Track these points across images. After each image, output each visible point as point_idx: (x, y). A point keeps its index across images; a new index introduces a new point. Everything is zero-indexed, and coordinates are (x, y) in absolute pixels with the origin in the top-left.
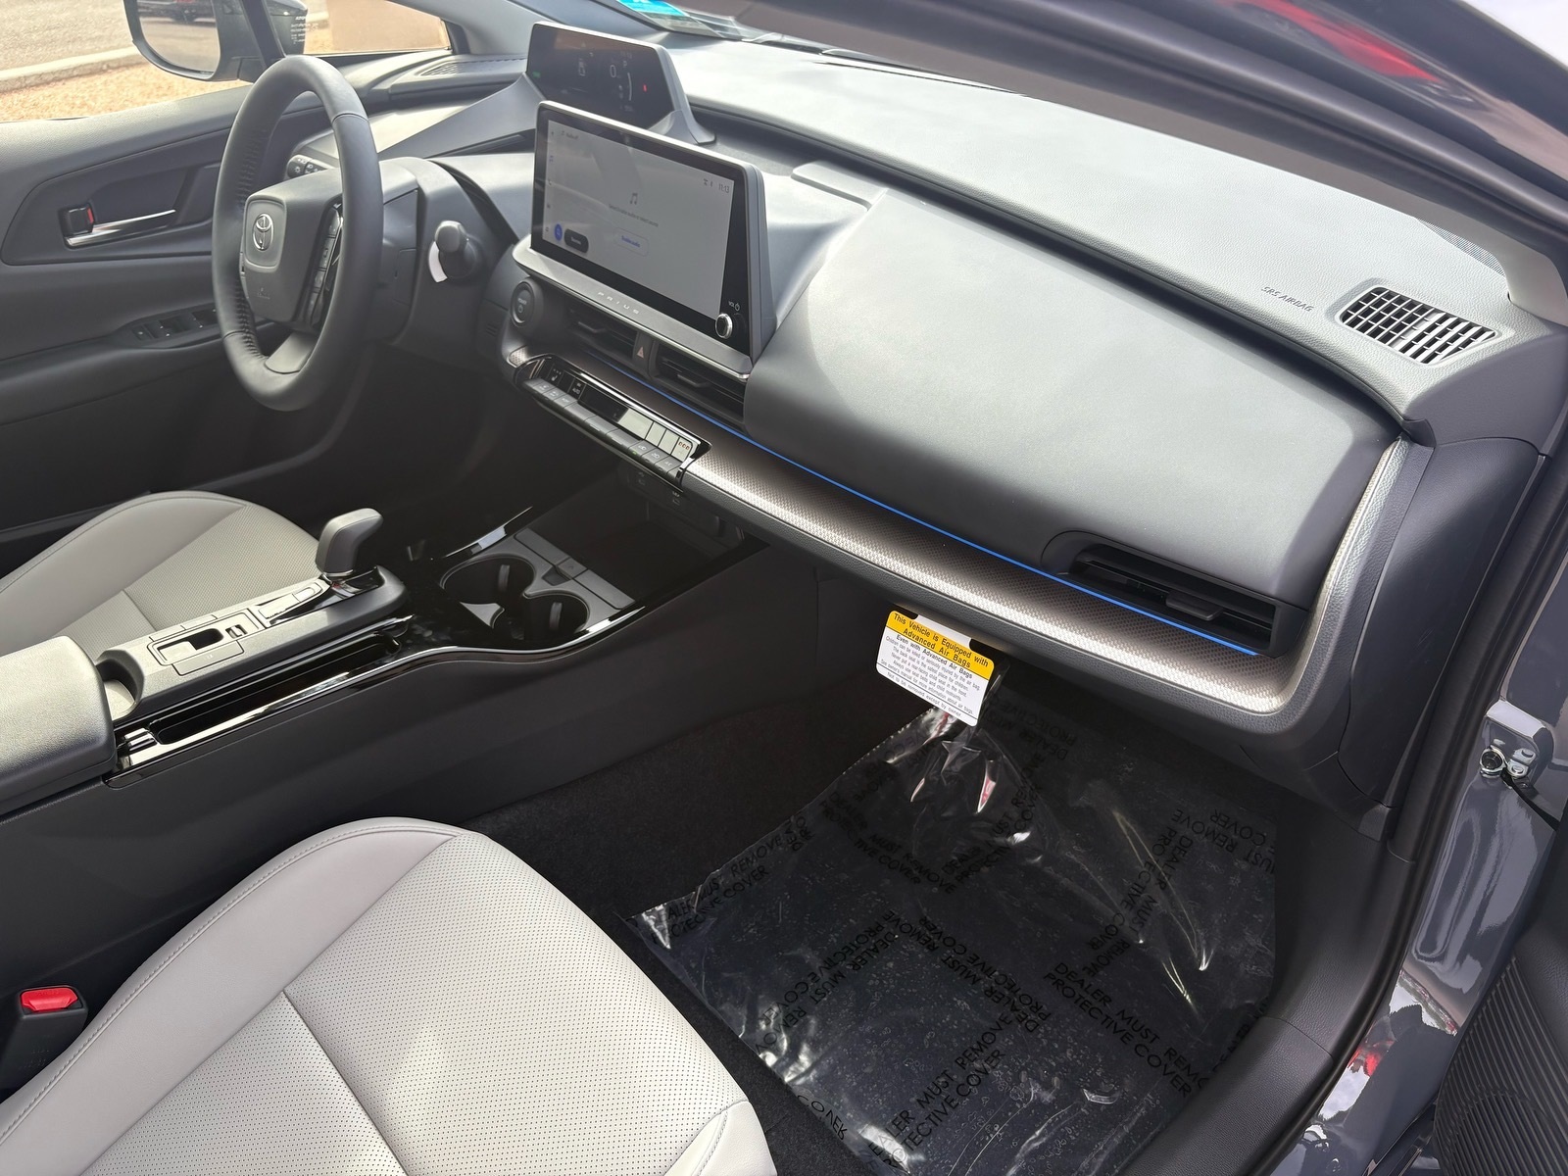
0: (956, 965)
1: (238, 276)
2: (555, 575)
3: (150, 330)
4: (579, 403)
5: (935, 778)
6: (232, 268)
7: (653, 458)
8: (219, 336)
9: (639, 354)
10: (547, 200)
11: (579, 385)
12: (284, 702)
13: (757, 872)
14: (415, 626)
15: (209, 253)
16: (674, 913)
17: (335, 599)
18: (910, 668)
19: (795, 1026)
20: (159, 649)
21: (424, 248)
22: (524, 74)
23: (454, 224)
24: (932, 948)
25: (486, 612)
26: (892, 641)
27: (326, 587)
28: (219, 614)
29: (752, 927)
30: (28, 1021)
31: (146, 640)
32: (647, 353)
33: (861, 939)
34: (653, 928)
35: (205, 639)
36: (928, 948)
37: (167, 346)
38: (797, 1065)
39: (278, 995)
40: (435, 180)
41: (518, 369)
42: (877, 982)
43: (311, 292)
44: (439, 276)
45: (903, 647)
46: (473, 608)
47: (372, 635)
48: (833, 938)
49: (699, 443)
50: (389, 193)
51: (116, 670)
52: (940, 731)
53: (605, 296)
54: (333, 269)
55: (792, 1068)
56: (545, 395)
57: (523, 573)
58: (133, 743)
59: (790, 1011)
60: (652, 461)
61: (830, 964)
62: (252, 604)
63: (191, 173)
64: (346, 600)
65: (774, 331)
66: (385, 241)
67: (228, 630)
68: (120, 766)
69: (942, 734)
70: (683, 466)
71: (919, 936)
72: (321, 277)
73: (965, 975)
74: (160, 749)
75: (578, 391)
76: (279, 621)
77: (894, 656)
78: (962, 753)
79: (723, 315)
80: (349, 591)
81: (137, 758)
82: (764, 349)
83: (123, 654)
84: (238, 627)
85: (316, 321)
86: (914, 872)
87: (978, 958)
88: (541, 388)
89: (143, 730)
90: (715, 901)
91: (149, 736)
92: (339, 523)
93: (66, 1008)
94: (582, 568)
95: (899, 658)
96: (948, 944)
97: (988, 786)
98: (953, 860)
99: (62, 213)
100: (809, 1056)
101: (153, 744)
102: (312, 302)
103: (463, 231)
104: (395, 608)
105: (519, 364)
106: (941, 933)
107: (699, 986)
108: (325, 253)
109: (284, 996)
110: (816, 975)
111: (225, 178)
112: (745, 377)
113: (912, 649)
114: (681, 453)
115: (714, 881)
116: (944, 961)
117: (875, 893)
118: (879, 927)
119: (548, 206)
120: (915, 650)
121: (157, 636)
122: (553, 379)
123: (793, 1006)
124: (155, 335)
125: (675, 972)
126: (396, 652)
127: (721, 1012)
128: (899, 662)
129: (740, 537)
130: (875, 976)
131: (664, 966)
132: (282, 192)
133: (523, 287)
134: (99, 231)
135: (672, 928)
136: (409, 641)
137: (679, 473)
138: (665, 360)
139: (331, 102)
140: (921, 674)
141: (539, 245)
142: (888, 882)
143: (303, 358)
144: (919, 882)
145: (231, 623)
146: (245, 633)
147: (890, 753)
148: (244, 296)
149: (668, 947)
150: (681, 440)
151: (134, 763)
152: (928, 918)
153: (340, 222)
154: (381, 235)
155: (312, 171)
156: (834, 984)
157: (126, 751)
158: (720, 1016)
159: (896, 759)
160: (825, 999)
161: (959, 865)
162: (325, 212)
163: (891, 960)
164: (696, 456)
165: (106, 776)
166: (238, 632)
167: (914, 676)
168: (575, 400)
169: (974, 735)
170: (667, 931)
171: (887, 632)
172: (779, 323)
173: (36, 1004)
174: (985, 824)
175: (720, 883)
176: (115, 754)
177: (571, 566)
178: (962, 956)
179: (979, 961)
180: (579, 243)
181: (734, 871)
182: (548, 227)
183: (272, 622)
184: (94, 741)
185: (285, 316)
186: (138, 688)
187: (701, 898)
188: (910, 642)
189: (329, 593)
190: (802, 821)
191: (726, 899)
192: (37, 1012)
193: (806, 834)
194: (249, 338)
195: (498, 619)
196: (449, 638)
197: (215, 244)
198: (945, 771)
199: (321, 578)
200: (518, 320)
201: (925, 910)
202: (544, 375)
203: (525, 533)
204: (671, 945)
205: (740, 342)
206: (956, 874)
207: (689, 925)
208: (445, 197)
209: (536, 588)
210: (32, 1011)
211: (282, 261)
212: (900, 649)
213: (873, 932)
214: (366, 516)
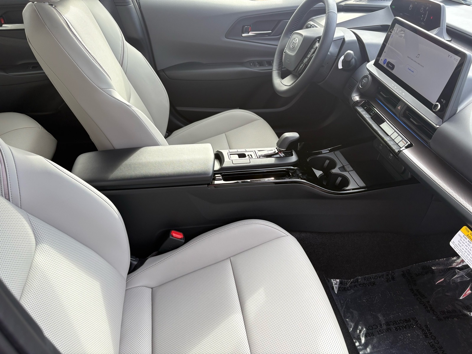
0: (433, 347)
1: (282, 54)
2: (343, 168)
3: (254, 63)
4: (371, 118)
5: (448, 280)
6: (282, 51)
7: (391, 143)
8: (272, 69)
9: (398, 108)
10: (385, 50)
11: (373, 112)
12: (256, 180)
13: (372, 283)
14: (297, 171)
15: (277, 45)
16: (341, 284)
17: (278, 156)
18: (464, 248)
19: (369, 338)
20: (230, 154)
21: (339, 57)
22: (389, 6)
23: (352, 52)
24: (426, 337)
25: (318, 173)
26: (461, 236)
27: (277, 152)
28: (247, 150)
29: (365, 299)
30: (171, 238)
31: (227, 151)
32: (401, 109)
33: (401, 321)
34: (334, 285)
35: (242, 156)
36: (425, 336)
37: (257, 69)
38: (365, 350)
39: (228, 258)
40: (350, 36)
41: (355, 102)
42: (402, 338)
43: (302, 63)
44: (340, 66)
45: (464, 240)
46: (315, 171)
47: (285, 170)
48: (392, 316)
49: (410, 143)
50: (335, 38)
51: (219, 157)
52: (456, 265)
53: (394, 86)
54: (311, 58)
55: (363, 351)
56: (361, 112)
57: (333, 165)
58: (217, 178)
59: (369, 332)
60: (390, 144)
61: (387, 324)
62: (256, 150)
63: (279, 21)
64: (281, 157)
65: (455, 114)
66: (328, 53)
67: (248, 155)
68: (212, 183)
69: (457, 267)
70: (401, 149)
71: (423, 330)
72: (306, 60)
73: (435, 351)
74: (222, 182)
75: (372, 114)
76: (261, 157)
77: (459, 241)
78: (462, 276)
79: (437, 103)
80: (282, 155)
81: (216, 182)
82: (449, 119)
83: (221, 153)
84: (251, 155)
85: (300, 72)
86: (429, 308)
87: (442, 348)
88: (360, 110)
89: (220, 175)
90: (355, 286)
91: (221, 177)
92: (287, 135)
93: (180, 239)
94: (352, 169)
95: (461, 243)
96: (433, 338)
97: (468, 292)
98: (445, 311)
99: (243, 26)
100: (370, 349)
101: (221, 180)
102: (301, 67)
103: (353, 55)
104: (294, 164)
105: (356, 100)
106: (432, 333)
107: (342, 309)
108: (310, 53)
109: (229, 260)
110: (381, 325)
111: (289, 25)
112: (438, 126)
113: (468, 242)
114: (401, 144)
115: (357, 279)
116: (429, 343)
117: (412, 309)
118: (409, 321)
119: (385, 52)
120: (469, 243)
121: (231, 151)
122: (365, 108)
123: (371, 331)
124: (255, 65)
125: (336, 302)
126: (289, 177)
127: (346, 321)
128: (461, 245)
129: (409, 177)
130: (402, 336)
131: (333, 298)
132: (304, 32)
133: (366, 77)
134: (251, 34)
135: (339, 288)
136: (294, 175)
137: (399, 151)
138: (407, 112)
139: (328, 7)
140: (468, 252)
141: (376, 64)
142: (418, 307)
143: (292, 82)
144: (429, 312)
145: (249, 153)
146: (252, 157)
147: (434, 265)
148: (282, 60)
149: (336, 293)
150: (403, 140)
151: (215, 183)
152: (428, 326)
153: (317, 45)
154: (328, 51)
155: (313, 27)
156: (387, 331)
157: (214, 179)
158: (346, 322)
159: (435, 268)
160: (382, 334)
161: (447, 313)
162: (315, 40)
163: (410, 333)
164: (407, 147)
165: (208, 184)
166: (250, 157)
167: (464, 252)
168: (370, 117)
169: (470, 272)
170: (337, 288)
171: (460, 232)
172: (458, 111)
173: (174, 235)
174: (461, 303)
175: (359, 281)
176: (212, 179)
177: (349, 167)
178: (436, 344)
179: (443, 349)
180: (391, 66)
181: (365, 279)
182: (382, 58)
183: (260, 157)
184: (208, 174)
185: (291, 69)
186: (222, 164)
187: (351, 283)
188: (468, 239)
189: (277, 154)
190: (393, 274)
191: (359, 287)
192: (173, 237)
193: (393, 278)
194: (279, 72)
195: (321, 176)
196: (306, 178)
197: (279, 43)
198: (452, 279)
199: (277, 148)
200: (360, 87)
201: (428, 323)
202: (363, 106)
203: (338, 153)
204: (337, 292)
205: (441, 114)
206: (444, 316)
207: (345, 289)
208: (351, 43)
209: (336, 171)
210: (172, 236)
211: (297, 53)
212: (463, 240)
213: (406, 321)
214: (295, 135)
